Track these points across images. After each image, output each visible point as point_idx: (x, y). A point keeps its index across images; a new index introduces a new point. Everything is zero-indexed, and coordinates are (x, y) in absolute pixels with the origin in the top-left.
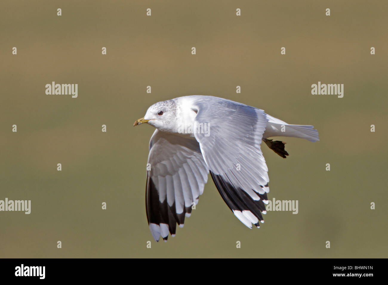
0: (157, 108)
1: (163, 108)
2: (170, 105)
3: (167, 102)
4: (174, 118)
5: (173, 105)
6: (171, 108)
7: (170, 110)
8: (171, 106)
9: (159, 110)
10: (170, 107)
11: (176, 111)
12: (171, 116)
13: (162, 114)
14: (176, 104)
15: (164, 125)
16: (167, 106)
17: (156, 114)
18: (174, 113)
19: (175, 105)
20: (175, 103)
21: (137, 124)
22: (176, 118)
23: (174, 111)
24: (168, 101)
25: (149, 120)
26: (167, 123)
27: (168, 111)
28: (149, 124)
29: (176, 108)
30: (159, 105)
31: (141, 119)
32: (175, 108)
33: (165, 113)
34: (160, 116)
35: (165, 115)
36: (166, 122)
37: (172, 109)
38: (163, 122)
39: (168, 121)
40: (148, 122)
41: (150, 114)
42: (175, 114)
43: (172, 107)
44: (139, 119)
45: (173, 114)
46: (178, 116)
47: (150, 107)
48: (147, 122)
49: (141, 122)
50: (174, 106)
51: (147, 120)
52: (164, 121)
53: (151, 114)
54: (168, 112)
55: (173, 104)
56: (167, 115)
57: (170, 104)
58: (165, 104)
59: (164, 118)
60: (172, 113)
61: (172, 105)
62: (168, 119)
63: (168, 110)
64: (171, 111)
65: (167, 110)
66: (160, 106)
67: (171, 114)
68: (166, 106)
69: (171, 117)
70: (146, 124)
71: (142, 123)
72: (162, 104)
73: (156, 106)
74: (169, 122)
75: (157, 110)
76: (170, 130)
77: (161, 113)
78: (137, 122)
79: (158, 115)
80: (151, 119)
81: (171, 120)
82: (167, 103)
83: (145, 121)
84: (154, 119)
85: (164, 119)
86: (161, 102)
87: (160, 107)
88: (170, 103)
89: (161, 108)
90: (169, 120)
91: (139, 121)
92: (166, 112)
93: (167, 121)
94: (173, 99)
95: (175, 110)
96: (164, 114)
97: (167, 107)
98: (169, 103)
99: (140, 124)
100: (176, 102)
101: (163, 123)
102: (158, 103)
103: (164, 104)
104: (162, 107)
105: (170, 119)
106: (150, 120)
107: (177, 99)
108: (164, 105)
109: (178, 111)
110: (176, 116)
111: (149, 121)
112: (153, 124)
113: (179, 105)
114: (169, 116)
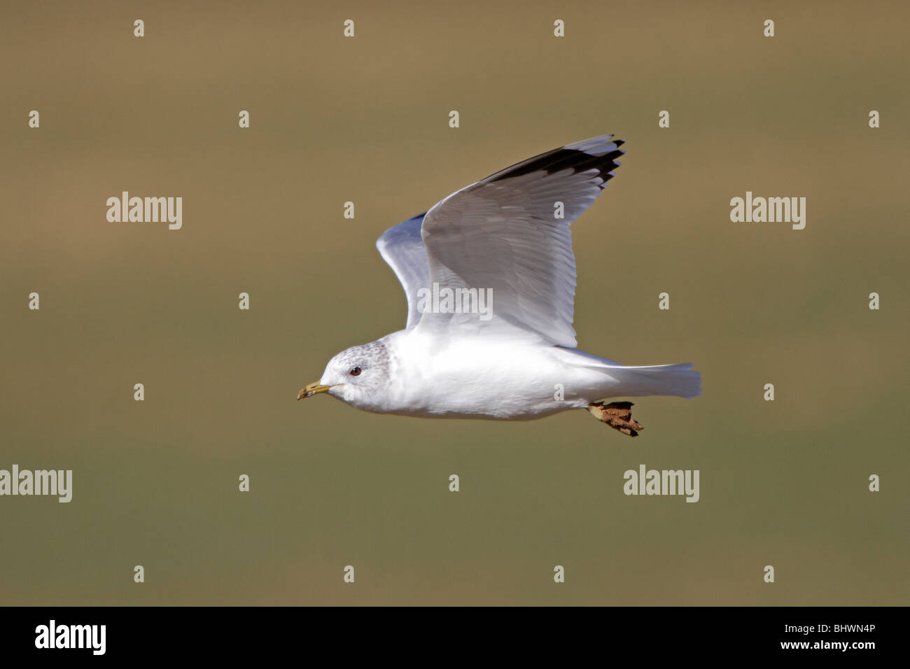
0: (347, 361)
1: (361, 360)
2: (377, 354)
3: (368, 346)
4: (385, 381)
5: (383, 353)
6: (378, 361)
7: (376, 364)
8: (379, 356)
9: (352, 364)
10: (376, 360)
11: (388, 368)
12: (379, 377)
13: (359, 374)
14: (387, 351)
15: (363, 396)
16: (370, 355)
17: (345, 374)
18: (384, 370)
19: (386, 353)
20: (386, 349)
21: (306, 395)
22: (388, 381)
23: (384, 368)
24: (371, 345)
25: (330, 387)
26: (369, 392)
27: (371, 367)
28: (331, 394)
29: (389, 361)
30: (351, 354)
31: (313, 385)
32: (385, 360)
33: (366, 371)
34: (356, 377)
35: (366, 376)
36: (366, 391)
37: (380, 362)
38: (361, 390)
39: (373, 389)
40: (328, 390)
41: (334, 373)
42: (386, 373)
43: (379, 358)
44: (308, 384)
45: (383, 372)
46: (393, 376)
47: (334, 358)
48: (326, 391)
49: (314, 392)
50: (383, 355)
51: (325, 387)
52: (364, 389)
53: (336, 373)
54: (373, 369)
55: (381, 350)
56: (369, 375)
57: (377, 352)
58: (365, 352)
59: (362, 382)
60: (379, 370)
61: (380, 353)
62: (371, 383)
63: (371, 365)
64: (378, 367)
65: (369, 364)
66: (354, 356)
67: (379, 373)
68: (367, 356)
69: (378, 379)
70: (324, 394)
71: (316, 393)
72: (359, 353)
73: (346, 357)
74: (375, 391)
75: (348, 365)
76: (378, 406)
77: (356, 372)
78: (305, 391)
79: (351, 376)
80: (334, 383)
81: (377, 386)
82: (369, 350)
83: (323, 389)
84: (343, 384)
85: (362, 384)
86: (356, 348)
87: (354, 359)
88: (376, 350)
89: (358, 360)
90: (374, 387)
91: (309, 388)
92: (367, 368)
93: (369, 388)
94: (381, 340)
95: (387, 363)
96: (363, 373)
97: (369, 359)
98: (374, 349)
99: (312, 395)
100: (386, 346)
101: (362, 393)
102: (349, 350)
103: (362, 352)
104: (357, 357)
105: (376, 384)
106: (334, 386)
107: (387, 339)
108: (363, 355)
109: (394, 367)
110: (388, 377)
111: (331, 389)
112: (339, 395)
113: (393, 352)
114: (375, 378)
